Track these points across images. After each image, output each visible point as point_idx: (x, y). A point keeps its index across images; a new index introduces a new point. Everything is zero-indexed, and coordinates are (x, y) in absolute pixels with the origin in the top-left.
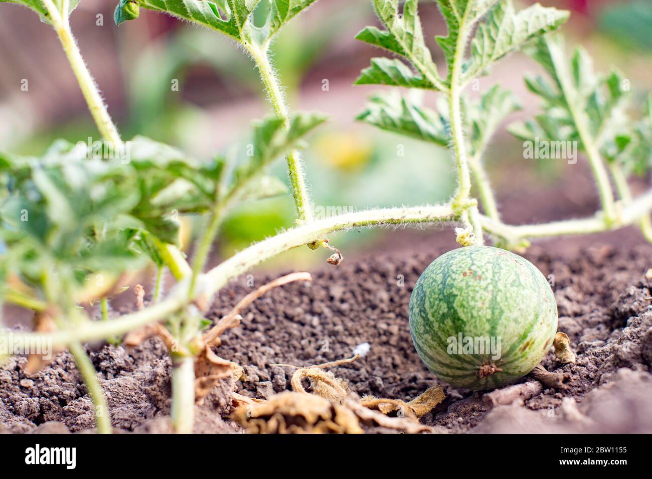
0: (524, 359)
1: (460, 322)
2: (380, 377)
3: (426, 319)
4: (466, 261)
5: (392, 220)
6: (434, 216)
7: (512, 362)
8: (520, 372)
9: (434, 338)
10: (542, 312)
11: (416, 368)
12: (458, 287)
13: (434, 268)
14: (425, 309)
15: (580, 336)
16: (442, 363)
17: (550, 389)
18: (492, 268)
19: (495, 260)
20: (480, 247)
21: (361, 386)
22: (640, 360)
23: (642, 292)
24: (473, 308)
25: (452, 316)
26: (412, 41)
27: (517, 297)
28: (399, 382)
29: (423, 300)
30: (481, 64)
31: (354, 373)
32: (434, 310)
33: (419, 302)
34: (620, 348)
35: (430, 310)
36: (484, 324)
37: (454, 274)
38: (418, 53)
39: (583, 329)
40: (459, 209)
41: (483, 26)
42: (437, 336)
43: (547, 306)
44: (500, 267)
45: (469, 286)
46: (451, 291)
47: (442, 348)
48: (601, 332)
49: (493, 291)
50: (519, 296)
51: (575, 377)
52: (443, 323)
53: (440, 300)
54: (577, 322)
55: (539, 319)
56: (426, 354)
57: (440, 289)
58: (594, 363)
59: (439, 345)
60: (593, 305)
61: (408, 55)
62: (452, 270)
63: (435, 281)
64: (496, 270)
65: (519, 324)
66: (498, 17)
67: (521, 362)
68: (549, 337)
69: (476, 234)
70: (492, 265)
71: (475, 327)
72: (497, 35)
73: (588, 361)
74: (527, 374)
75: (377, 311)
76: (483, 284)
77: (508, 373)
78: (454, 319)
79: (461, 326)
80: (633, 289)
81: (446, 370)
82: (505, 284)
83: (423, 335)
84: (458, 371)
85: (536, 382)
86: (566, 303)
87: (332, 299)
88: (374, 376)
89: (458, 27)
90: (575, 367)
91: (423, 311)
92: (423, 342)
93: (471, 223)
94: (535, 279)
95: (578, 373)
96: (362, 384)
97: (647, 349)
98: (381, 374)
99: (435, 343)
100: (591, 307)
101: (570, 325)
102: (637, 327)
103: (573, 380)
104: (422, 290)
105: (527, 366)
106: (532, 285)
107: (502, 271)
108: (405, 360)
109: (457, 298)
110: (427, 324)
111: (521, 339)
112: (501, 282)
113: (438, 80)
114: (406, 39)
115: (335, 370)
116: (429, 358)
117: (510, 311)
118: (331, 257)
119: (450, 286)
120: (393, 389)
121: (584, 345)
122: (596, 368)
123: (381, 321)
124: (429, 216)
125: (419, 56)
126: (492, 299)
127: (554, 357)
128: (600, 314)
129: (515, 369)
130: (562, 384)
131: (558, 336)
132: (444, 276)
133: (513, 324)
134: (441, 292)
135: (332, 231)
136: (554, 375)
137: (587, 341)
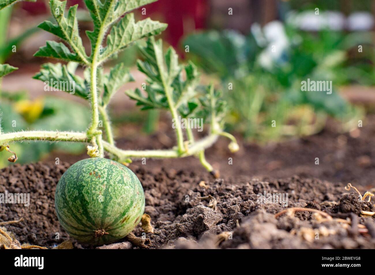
0: (122, 228)
1: (86, 202)
2: (35, 233)
3: (65, 199)
4: (92, 166)
5: (50, 138)
6: (75, 138)
7: (115, 229)
8: (119, 235)
9: (69, 211)
10: (135, 200)
11: (57, 230)
12: (86, 181)
13: (72, 169)
14: (65, 193)
15: (158, 218)
16: (73, 227)
17: (137, 247)
18: (108, 171)
19: (109, 167)
20: (101, 159)
21: (23, 238)
22: (192, 233)
23: (196, 194)
24: (94, 194)
25: (81, 198)
26: (71, 32)
27: (121, 190)
28: (46, 237)
29: (64, 188)
30: (112, 51)
31: (19, 230)
32: (70, 194)
33: (61, 189)
34: (181, 225)
35: (68, 194)
36: (100, 204)
37: (84, 173)
38: (74, 40)
39: (160, 213)
40: (91, 135)
41: (115, 28)
42: (71, 210)
43: (139, 197)
44: (113, 171)
45: (93, 181)
46: (81, 183)
47: (73, 217)
48: (170, 216)
49: (107, 185)
50: (122, 189)
51: (152, 241)
52: (75, 202)
53: (74, 188)
54: (157, 210)
55: (133, 204)
56: (63, 220)
57: (75, 182)
58: (164, 234)
59: (72, 215)
60: (167, 200)
61: (68, 40)
62: (83, 171)
63: (72, 176)
64: (110, 173)
65: (121, 207)
66: (125, 24)
67: (120, 230)
68: (139, 215)
69: (99, 151)
70: (108, 169)
71: (95, 206)
72: (123, 34)
73: (161, 232)
74: (123, 237)
75: (37, 194)
76: (101, 180)
77: (112, 236)
78: (82, 200)
79: (86, 205)
80: (191, 192)
81: (75, 231)
82: (115, 182)
83: (63, 208)
84: (82, 232)
85: (128, 243)
86: (151, 198)
87: (10, 184)
88: (31, 233)
89: (100, 27)
90: (153, 235)
91: (63, 194)
92: (62, 213)
93: (98, 144)
94: (133, 180)
95: (154, 239)
96: (23, 237)
97: (197, 227)
98: (36, 231)
99: (69, 214)
100: (165, 201)
101: (152, 211)
102: (192, 214)
103: (151, 243)
104: (64, 182)
105: (124, 232)
106: (131, 183)
107: (113, 174)
108: (51, 225)
109: (85, 188)
110: (65, 202)
111: (121, 216)
112: (112, 180)
113: (85, 57)
114: (68, 30)
115: (8, 227)
116: (65, 223)
117: (116, 198)
118: (11, 157)
119: (81, 180)
120: (43, 241)
121: (159, 223)
122: (165, 237)
123: (39, 200)
124: (72, 138)
125: (75, 41)
126: (106, 190)
127: (141, 229)
128: (171, 206)
129: (116, 233)
130: (144, 244)
131: (144, 216)
132: (78, 173)
133: (117, 206)
134: (75, 183)
135: (12, 141)
136: (140, 239)
137: (162, 221)
